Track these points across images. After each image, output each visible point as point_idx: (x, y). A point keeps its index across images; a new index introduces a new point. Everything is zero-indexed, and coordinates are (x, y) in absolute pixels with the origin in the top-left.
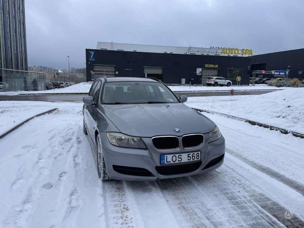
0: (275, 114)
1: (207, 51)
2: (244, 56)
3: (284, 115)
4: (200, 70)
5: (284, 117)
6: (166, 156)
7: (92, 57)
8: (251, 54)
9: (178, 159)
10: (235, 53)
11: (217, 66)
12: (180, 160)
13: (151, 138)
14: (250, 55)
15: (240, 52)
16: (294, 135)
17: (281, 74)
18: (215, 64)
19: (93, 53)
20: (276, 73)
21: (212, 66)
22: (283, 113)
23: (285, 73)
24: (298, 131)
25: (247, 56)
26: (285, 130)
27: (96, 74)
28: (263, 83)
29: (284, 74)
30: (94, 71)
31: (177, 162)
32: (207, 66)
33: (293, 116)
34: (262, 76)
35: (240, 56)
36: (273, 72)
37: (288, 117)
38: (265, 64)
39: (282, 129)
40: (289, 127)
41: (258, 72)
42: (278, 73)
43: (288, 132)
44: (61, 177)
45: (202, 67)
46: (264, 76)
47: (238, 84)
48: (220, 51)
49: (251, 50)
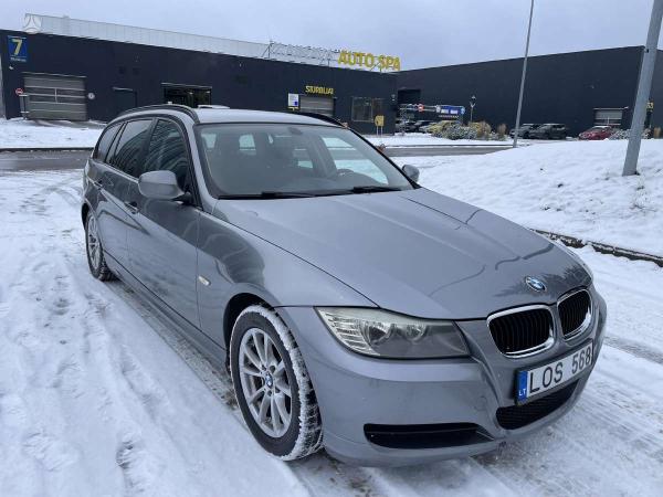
0: (537, 204)
1: (310, 54)
2: (384, 71)
3: (558, 205)
4: (297, 96)
5: (558, 210)
6: (529, 373)
7: (17, 52)
8: (398, 67)
9: (554, 375)
10: (366, 63)
11: (330, 91)
12: (558, 376)
13: (486, 319)
14: (396, 70)
15: (376, 62)
16: (597, 250)
17: (452, 112)
18: (326, 86)
19: (20, 42)
20: (443, 111)
21: (320, 90)
22: (553, 199)
23: (459, 110)
24: (606, 242)
25: (389, 70)
26: (574, 239)
27: (31, 98)
28: (417, 130)
29: (456, 112)
30: (25, 90)
31: (553, 384)
32: (309, 89)
33: (580, 206)
34: (412, 116)
35: (377, 70)
36: (438, 109)
37: (568, 209)
38: (418, 91)
39: (567, 238)
40: (580, 232)
41: (410, 106)
42: (447, 111)
43: (583, 243)
44: (124, 466)
45: (300, 90)
46: (418, 115)
47: (380, 133)
48: (337, 57)
49: (397, 60)
